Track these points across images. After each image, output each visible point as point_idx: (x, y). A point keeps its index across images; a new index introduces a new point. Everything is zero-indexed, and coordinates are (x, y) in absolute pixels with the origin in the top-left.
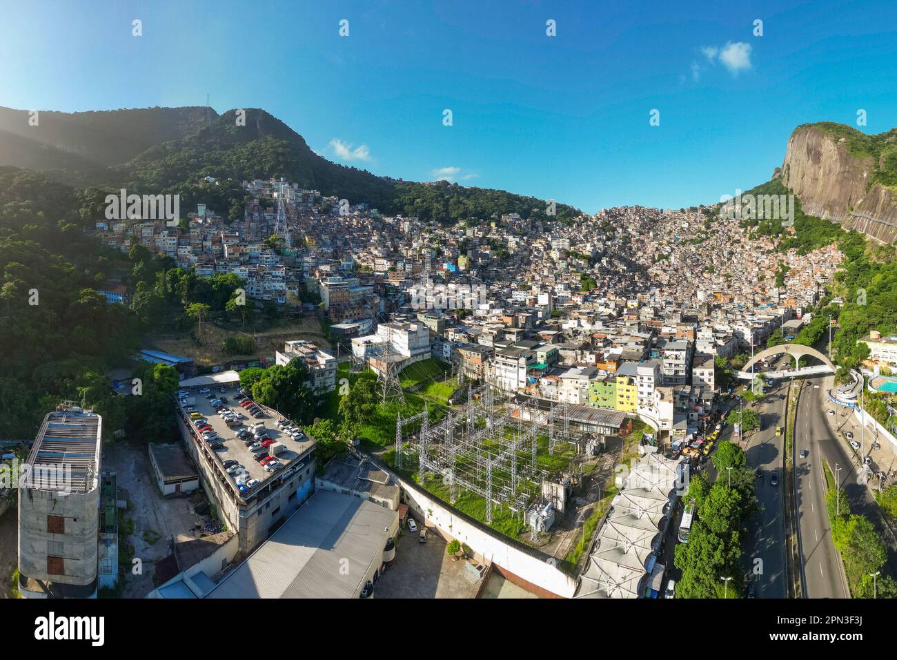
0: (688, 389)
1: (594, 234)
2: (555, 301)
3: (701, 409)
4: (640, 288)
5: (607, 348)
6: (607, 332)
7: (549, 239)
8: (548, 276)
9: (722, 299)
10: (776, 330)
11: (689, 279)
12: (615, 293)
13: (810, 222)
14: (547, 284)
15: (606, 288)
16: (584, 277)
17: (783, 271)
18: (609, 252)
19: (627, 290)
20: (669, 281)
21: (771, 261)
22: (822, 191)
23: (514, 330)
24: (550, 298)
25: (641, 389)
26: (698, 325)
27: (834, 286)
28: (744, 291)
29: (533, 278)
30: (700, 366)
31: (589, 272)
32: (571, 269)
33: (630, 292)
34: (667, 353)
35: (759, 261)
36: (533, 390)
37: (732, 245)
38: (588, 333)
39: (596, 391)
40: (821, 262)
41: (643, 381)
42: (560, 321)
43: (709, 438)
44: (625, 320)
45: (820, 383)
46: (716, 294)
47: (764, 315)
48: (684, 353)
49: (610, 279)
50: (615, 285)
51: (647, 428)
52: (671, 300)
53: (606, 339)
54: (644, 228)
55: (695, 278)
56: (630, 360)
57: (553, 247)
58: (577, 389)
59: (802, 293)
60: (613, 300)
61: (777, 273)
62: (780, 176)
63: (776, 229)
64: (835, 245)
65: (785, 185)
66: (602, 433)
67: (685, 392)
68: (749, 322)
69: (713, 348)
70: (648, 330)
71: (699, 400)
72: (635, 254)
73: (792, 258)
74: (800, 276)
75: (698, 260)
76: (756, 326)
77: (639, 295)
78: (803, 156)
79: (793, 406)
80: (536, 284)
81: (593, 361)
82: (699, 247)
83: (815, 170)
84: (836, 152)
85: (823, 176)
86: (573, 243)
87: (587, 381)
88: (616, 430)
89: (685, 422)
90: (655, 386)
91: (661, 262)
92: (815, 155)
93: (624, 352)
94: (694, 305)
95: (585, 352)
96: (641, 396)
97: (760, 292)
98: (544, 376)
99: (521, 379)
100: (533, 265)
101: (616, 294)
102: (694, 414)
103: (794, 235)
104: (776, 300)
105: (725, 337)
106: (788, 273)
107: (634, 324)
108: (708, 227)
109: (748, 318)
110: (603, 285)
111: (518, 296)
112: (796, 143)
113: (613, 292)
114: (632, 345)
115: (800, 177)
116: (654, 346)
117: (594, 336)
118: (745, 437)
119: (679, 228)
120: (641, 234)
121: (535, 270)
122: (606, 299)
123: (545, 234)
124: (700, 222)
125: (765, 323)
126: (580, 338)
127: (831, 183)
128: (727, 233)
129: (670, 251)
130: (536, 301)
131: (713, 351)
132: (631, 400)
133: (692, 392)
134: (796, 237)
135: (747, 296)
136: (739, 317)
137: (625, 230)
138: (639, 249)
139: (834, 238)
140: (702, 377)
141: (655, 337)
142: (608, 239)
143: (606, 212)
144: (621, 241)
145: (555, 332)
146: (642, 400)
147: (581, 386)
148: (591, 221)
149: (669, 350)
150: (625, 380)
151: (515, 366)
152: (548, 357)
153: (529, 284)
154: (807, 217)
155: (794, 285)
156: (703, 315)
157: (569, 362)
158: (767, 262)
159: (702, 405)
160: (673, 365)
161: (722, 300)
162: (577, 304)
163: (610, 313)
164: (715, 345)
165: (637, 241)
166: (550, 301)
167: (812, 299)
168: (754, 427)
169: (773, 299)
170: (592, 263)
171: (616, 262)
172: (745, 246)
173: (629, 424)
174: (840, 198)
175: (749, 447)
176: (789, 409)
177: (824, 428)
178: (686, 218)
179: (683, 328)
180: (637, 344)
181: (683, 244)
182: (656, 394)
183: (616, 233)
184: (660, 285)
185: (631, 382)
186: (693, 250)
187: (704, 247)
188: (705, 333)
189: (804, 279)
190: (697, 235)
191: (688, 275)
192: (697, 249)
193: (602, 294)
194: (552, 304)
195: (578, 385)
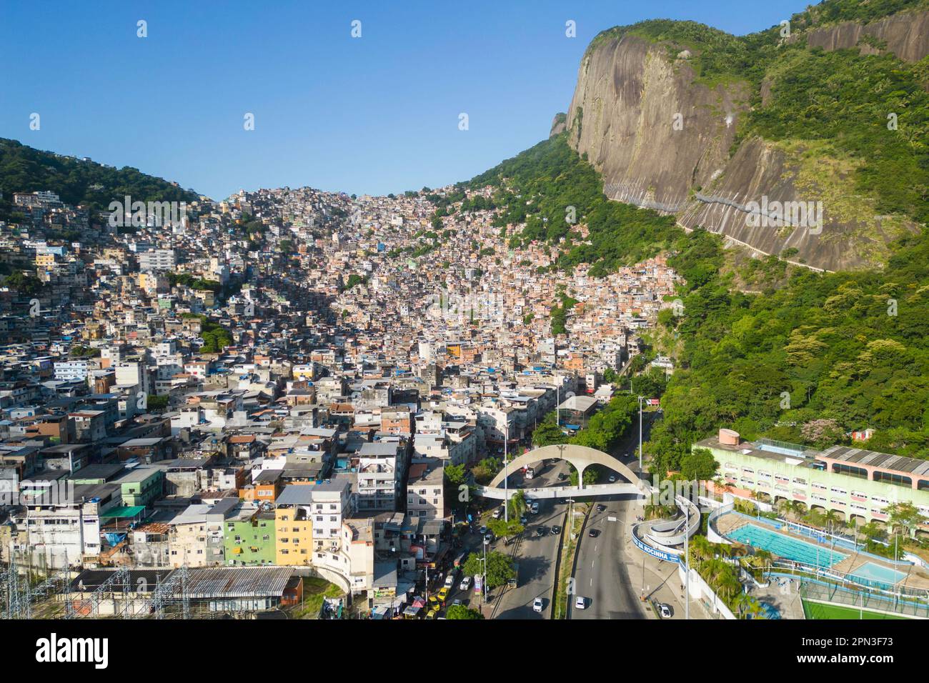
0: (399, 518)
1: (225, 237)
2: (153, 377)
3: (420, 552)
4: (317, 339)
5: (258, 460)
6: (257, 430)
7: (133, 247)
8: (135, 327)
9: (462, 357)
10: (549, 415)
11: (406, 320)
12: (270, 353)
13: (616, 215)
14: (134, 343)
15: (251, 345)
16: (209, 324)
17: (564, 306)
18: (256, 273)
19: (291, 346)
20: (370, 324)
21: (545, 287)
22: (642, 158)
23: (68, 449)
24: (141, 372)
25: (318, 525)
26: (419, 407)
27: (658, 335)
28: (499, 341)
29: (101, 333)
30: (419, 481)
31: (216, 313)
32: (181, 310)
33: (296, 348)
34: (365, 462)
35: (525, 287)
36: (116, 556)
37: (479, 257)
38: (221, 436)
39: (237, 538)
40: (634, 291)
41: (323, 511)
42: (165, 415)
43: (433, 599)
44: (290, 403)
45: (619, 512)
46: (451, 348)
47: (530, 386)
48: (392, 461)
49: (260, 326)
50: (269, 336)
51: (330, 589)
52: (372, 362)
53: (255, 444)
54: (321, 226)
55: (415, 318)
56: (299, 478)
57: (142, 266)
58: (202, 539)
59: (597, 347)
60: (265, 367)
61: (553, 309)
62: (565, 129)
63: (555, 228)
64: (662, 259)
65: (573, 147)
66: (250, 609)
67: (395, 524)
68: (505, 402)
69: (443, 447)
70: (329, 421)
71: (417, 536)
72: (306, 274)
73: (581, 282)
74: (594, 316)
75: (421, 285)
76: (517, 406)
77: (314, 354)
78: (606, 91)
79: (571, 548)
80: (111, 345)
81: (232, 485)
82: (422, 262)
83: (629, 118)
84: (671, 80)
85: (644, 128)
86: (181, 256)
87: (222, 524)
88: (276, 600)
89: (394, 573)
90: (343, 518)
91: (355, 291)
92: (629, 88)
93: (287, 465)
94: (413, 369)
95: (215, 471)
96: (320, 536)
97: (527, 343)
98: (137, 527)
99: (88, 540)
100: (99, 305)
101: (271, 355)
102: (408, 560)
103: (587, 240)
104: (551, 360)
105: (464, 429)
106: (573, 311)
107: (305, 413)
108: (438, 225)
109: (505, 392)
110: (245, 338)
111: (69, 371)
112: (594, 65)
113: (265, 353)
114: (302, 453)
115: (601, 132)
116: (342, 448)
117: (234, 439)
118: (493, 597)
119: (387, 227)
120: (316, 236)
121: (105, 314)
122: (252, 367)
123: (123, 237)
124: (424, 215)
125: (531, 402)
126: (206, 445)
127: (659, 140)
128: (470, 237)
129: (370, 268)
130: (111, 380)
131: (443, 454)
132: (301, 546)
133: (406, 522)
134: (589, 243)
135: (505, 350)
136: (490, 390)
137: (285, 229)
138: (312, 265)
139: (660, 245)
140: (423, 496)
141: (345, 431)
142: (254, 247)
143: (248, 196)
144: (278, 250)
145: (157, 440)
146: (321, 543)
147: (210, 534)
148: (217, 212)
149: (367, 457)
150: (291, 512)
151: (74, 522)
152: (143, 490)
153: (94, 344)
154: (611, 205)
155: (583, 332)
156: (426, 390)
157: (185, 493)
158: (537, 288)
159: (422, 545)
160: (374, 482)
161: (462, 359)
162: (196, 379)
163: (261, 393)
164: (446, 443)
165: (309, 250)
166: (141, 377)
167: (614, 358)
168: (507, 581)
169: (544, 358)
170: (221, 295)
171: (271, 294)
172: (503, 259)
173: (300, 586)
174: (675, 169)
175: (498, 613)
176: (564, 553)
177: (622, 592)
178: (398, 208)
179: (392, 415)
180: (311, 448)
181: (395, 255)
182: (345, 532)
183: (267, 234)
184: (353, 332)
185: (301, 514)
186: (412, 267)
187: (432, 262)
188: (431, 423)
189: (600, 321)
190: (418, 239)
191: (404, 312)
192: (419, 266)
193: (244, 356)
194: (147, 383)
195: (203, 534)
